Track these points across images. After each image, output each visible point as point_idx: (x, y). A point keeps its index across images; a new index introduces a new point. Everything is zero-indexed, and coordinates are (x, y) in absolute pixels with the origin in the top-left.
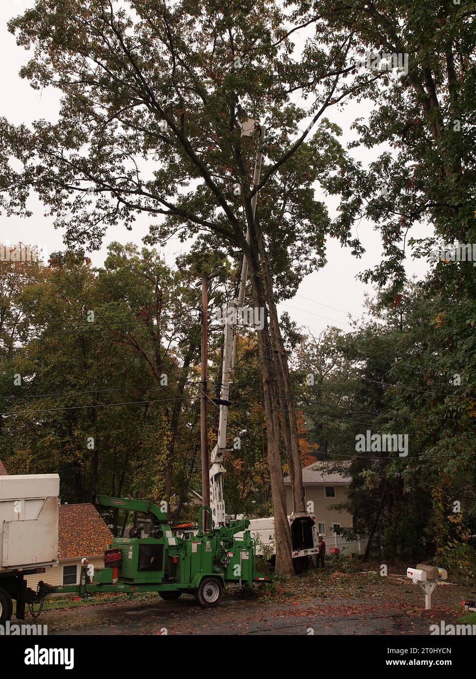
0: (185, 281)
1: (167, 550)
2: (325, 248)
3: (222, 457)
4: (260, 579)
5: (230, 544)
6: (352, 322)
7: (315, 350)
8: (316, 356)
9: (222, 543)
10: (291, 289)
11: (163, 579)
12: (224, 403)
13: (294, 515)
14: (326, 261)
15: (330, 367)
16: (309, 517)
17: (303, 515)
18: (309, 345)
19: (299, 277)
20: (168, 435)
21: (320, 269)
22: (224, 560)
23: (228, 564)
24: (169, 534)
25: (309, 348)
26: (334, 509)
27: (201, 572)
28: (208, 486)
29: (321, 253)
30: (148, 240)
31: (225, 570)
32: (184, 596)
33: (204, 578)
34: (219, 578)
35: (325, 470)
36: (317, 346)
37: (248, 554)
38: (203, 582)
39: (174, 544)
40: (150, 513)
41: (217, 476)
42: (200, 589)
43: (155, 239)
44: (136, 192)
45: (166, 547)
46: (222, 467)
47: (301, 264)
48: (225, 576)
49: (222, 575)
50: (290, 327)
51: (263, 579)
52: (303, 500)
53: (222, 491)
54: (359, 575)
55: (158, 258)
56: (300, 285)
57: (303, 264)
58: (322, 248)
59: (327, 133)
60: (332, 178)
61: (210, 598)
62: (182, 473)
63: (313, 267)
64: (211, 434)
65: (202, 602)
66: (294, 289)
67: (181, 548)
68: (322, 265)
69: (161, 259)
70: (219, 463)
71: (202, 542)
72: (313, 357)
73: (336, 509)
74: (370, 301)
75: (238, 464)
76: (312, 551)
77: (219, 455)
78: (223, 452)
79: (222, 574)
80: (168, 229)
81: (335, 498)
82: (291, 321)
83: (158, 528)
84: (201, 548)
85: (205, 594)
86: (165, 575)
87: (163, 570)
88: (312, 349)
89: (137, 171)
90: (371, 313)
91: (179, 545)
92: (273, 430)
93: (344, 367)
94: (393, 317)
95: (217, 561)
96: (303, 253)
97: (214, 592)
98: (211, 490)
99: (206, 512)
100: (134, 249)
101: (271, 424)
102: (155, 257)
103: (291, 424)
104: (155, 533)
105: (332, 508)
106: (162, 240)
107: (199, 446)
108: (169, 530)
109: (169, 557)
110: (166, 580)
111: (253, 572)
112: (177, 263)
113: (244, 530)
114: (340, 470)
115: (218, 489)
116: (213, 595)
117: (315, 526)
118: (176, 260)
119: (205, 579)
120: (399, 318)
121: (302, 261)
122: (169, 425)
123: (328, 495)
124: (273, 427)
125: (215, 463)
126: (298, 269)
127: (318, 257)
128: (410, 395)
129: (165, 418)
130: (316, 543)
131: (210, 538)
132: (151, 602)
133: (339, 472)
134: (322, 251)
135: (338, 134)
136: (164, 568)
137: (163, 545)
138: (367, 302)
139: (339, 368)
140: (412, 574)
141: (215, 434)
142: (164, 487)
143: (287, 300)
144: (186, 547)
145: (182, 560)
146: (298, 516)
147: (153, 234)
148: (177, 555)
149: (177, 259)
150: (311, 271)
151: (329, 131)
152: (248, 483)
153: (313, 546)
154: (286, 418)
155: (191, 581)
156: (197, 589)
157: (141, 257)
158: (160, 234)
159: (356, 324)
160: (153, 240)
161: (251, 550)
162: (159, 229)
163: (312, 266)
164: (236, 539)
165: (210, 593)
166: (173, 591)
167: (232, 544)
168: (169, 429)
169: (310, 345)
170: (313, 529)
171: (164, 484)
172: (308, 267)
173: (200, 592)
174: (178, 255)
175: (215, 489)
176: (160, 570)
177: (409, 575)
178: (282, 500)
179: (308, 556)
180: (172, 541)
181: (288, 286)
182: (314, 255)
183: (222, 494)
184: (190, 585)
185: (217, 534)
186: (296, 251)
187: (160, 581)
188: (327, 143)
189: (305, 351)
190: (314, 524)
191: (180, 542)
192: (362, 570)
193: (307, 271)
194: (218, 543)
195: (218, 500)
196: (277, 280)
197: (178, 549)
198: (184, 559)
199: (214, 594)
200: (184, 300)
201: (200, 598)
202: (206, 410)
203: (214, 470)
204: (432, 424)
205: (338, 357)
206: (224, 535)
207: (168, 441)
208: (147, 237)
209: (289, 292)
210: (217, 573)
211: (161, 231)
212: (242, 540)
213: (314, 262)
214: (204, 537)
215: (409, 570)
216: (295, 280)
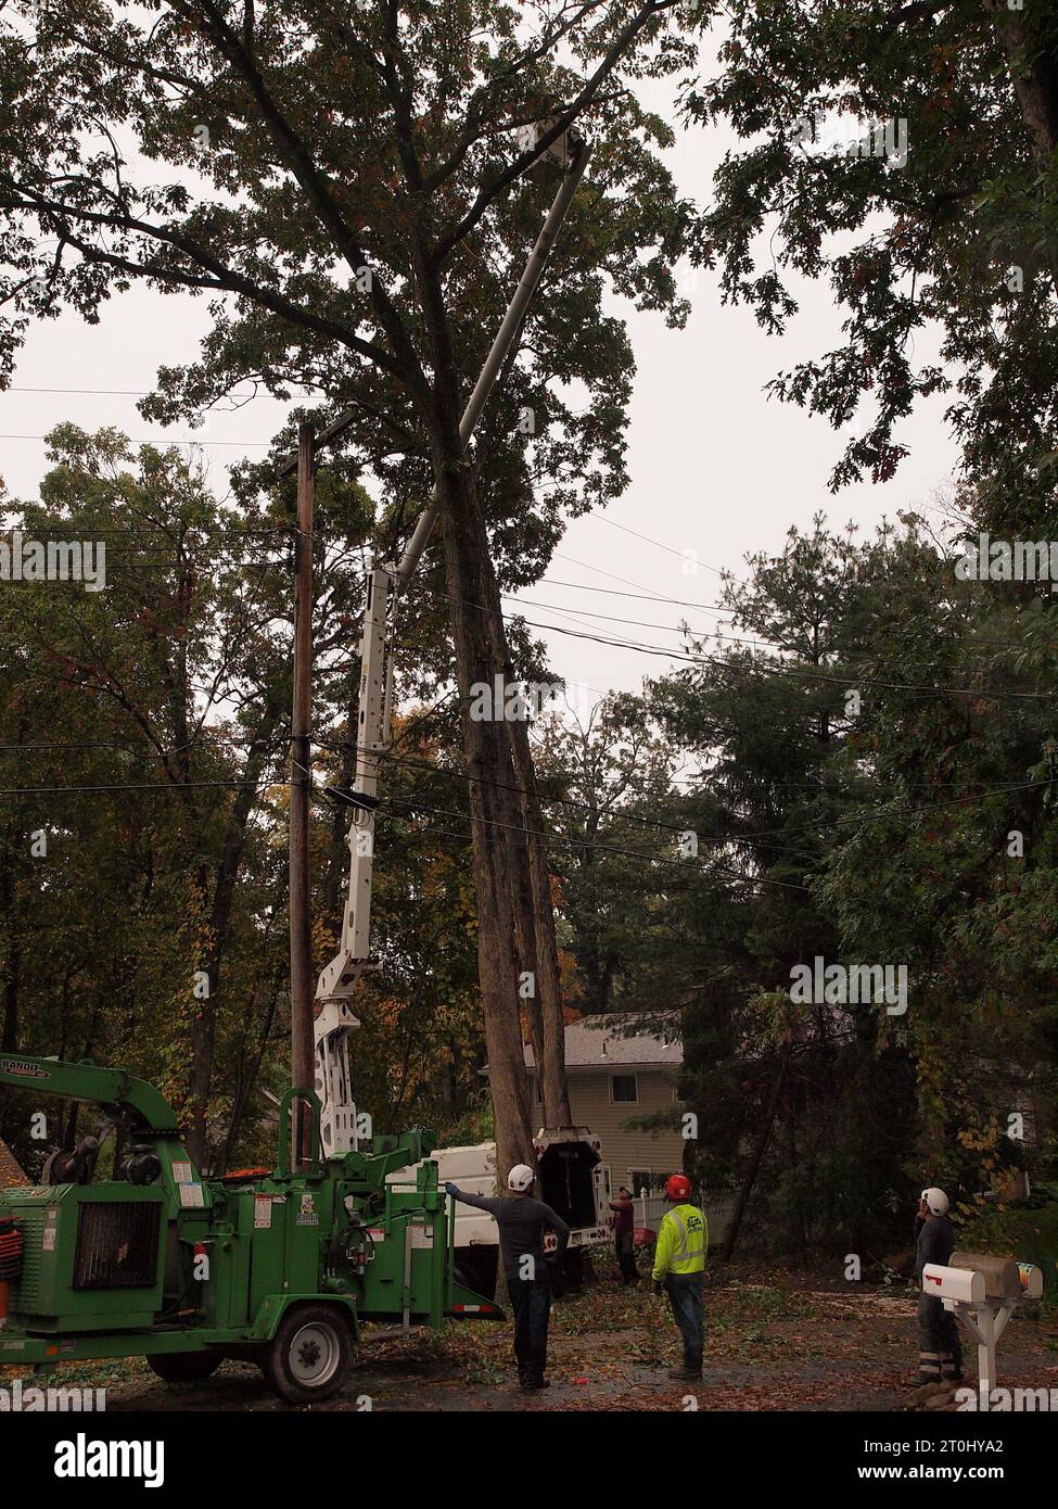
0: (255, 544)
1: (172, 1223)
2: (624, 446)
3: (352, 985)
4: (467, 1308)
5: (376, 1202)
6: (690, 645)
7: (580, 750)
8: (582, 764)
9: (349, 1202)
10: (534, 562)
11: (157, 1314)
12: (366, 801)
13: (545, 1135)
14: (627, 479)
15: (616, 791)
16: (585, 1144)
17: (569, 1136)
18: (564, 736)
19: (554, 529)
20: (204, 937)
21: (613, 501)
22: (356, 1253)
23: (368, 1266)
24: (182, 1171)
25: (563, 745)
26: (640, 1129)
27: (283, 1291)
28: (310, 1065)
29: (614, 459)
30: (154, 409)
31: (359, 1283)
32: (229, 1368)
33: (293, 1308)
34: (341, 1307)
35: (617, 1027)
36: (584, 740)
37: (430, 1231)
38: (290, 1323)
39: (200, 1203)
40: (125, 1105)
41: (335, 1036)
42: (280, 1347)
43: (173, 406)
44: (111, 220)
45: (172, 1214)
46: (348, 1012)
47: (563, 486)
48: (360, 1300)
49: (349, 1298)
50: (529, 655)
51: (475, 1308)
52: (565, 1098)
53: (348, 1077)
54: (726, 1295)
55: (184, 471)
56: (556, 551)
57: (567, 487)
58: (616, 447)
59: (635, 141)
60: (642, 270)
61: (310, 1372)
62: (240, 1038)
63: (593, 495)
64: (319, 931)
65: (285, 1385)
66: (539, 560)
67: (220, 1216)
68: (616, 491)
69: (193, 474)
70: (340, 1001)
71: (289, 1194)
72: (574, 767)
73: (646, 1128)
74: (735, 590)
75: (390, 1011)
76: (593, 1236)
77: (346, 979)
78: (357, 971)
79: (350, 1296)
80: (210, 382)
81: (636, 1104)
82: (532, 641)
83: (146, 1152)
84: (285, 1213)
85: (294, 1360)
86: (167, 1303)
87: (160, 1288)
88: (571, 748)
89: (115, 158)
90: (739, 622)
91: (218, 1205)
92: (494, 895)
93: (649, 792)
94: (796, 631)
95: (334, 1256)
96: (567, 459)
97: (323, 1353)
98: (318, 1073)
99: (301, 1106)
100: (121, 445)
101: (488, 879)
102: (175, 469)
103: (536, 897)
104: (133, 1166)
105: (633, 1125)
106: (194, 410)
107: (285, 970)
108: (183, 1161)
109: (182, 1244)
110: (168, 1315)
111: (445, 1291)
112: (235, 483)
113: (417, 1161)
114: (656, 1029)
115: (337, 1071)
116: (319, 1363)
117: (600, 1166)
118: (231, 476)
119: (296, 1313)
120: (811, 634)
121: (563, 479)
122: (208, 909)
123: (618, 1097)
124: (494, 889)
125: (329, 1001)
126: (552, 504)
127: (605, 470)
128: (918, 753)
129: (197, 893)
130: (603, 1214)
131: (314, 1184)
132: (122, 1391)
133: (653, 1031)
134: (618, 454)
135: (663, 144)
136: (160, 1278)
137: (159, 1205)
138: (728, 595)
139: (638, 794)
140: (939, 1281)
141: (329, 932)
142: (192, 1075)
143: (522, 589)
144: (236, 1213)
145: (222, 1251)
146: (555, 1140)
147: (171, 394)
148: (208, 1237)
149: (233, 472)
150: (587, 508)
151: (639, 133)
152: (418, 1059)
153: (595, 1220)
154: (522, 883)
155: (249, 1320)
156: (270, 1345)
157: (136, 471)
158: (187, 393)
159: (700, 649)
160: (167, 409)
161: (439, 1219)
162: (185, 379)
163: (589, 495)
164: (396, 1189)
165: (310, 1357)
166: (191, 1355)
167: (383, 1202)
168: (208, 921)
169: (568, 738)
170: (594, 1176)
171: (189, 1065)
172: (580, 497)
173: (277, 1356)
174: (237, 461)
175: (328, 1073)
176: (147, 1283)
177: (929, 1287)
178: (517, 1088)
179: (581, 1247)
180: (193, 1195)
181: (523, 555)
182: (596, 464)
183: (348, 1085)
184: (247, 1333)
185: (334, 1173)
186: (548, 452)
187: (146, 1320)
188: (634, 167)
189: (556, 752)
190: (599, 1161)
191: (219, 1198)
192: (726, 1284)
193: (575, 506)
194: (337, 1202)
195: (338, 1100)
196: (495, 542)
197: (210, 1221)
198: (227, 1249)
199: (322, 1360)
200: (254, 597)
201: (279, 1371)
202: (305, 876)
203: (328, 1022)
204: (961, 852)
205: (636, 767)
206: (356, 1177)
207: (204, 950)
208: (152, 399)
209: (526, 568)
210: (331, 1290)
211: (189, 384)
212: (414, 1189)
213: (594, 483)
214: (294, 1183)
215: (930, 1269)
216: (542, 538)
